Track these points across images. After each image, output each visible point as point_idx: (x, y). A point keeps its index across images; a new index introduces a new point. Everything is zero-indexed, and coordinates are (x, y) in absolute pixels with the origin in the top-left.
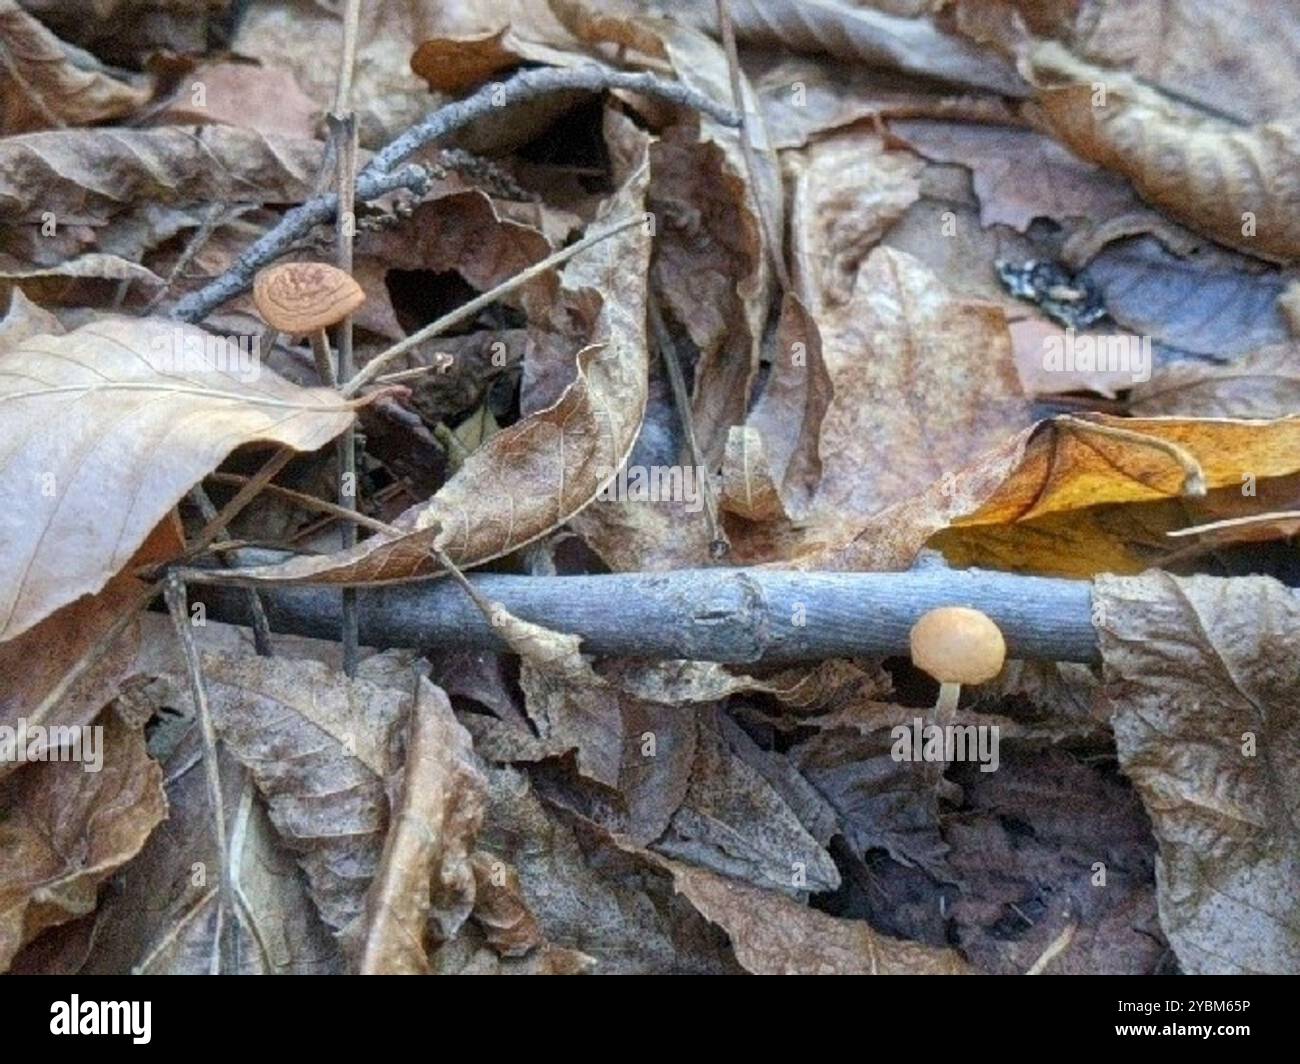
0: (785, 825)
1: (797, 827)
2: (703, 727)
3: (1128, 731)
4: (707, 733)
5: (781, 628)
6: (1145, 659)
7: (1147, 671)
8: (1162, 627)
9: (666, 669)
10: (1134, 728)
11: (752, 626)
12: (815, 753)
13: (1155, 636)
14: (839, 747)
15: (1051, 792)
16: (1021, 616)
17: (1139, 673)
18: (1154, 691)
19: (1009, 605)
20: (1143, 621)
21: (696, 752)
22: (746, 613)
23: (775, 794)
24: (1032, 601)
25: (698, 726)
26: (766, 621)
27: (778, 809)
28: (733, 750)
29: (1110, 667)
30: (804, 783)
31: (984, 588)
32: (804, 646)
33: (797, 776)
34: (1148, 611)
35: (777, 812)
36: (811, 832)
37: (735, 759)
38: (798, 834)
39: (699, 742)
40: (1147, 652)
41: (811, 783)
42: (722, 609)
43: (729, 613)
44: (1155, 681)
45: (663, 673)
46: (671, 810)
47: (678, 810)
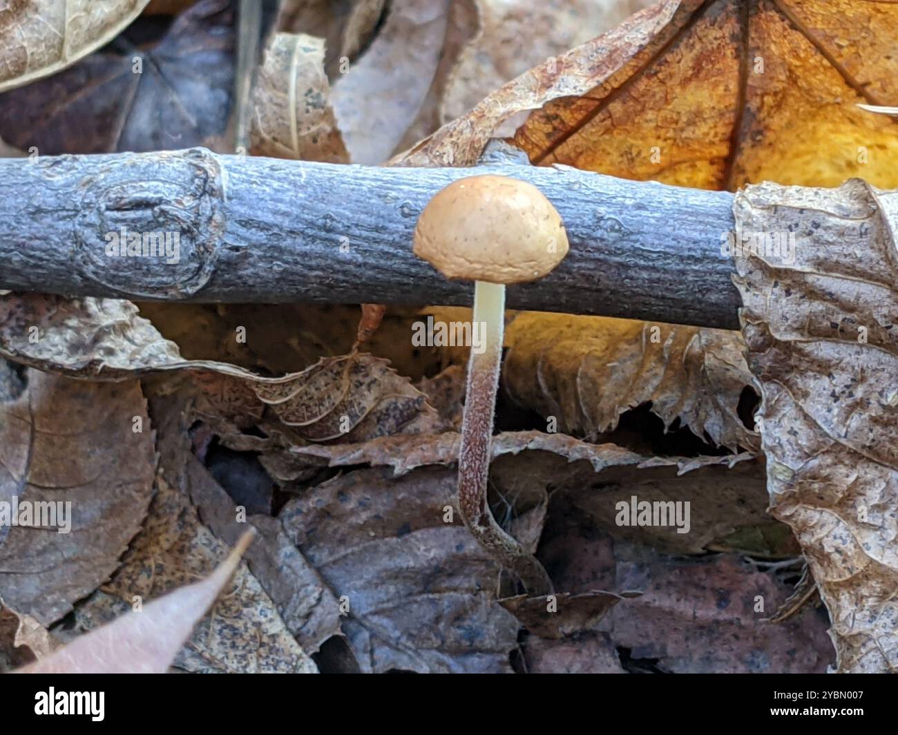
0: (258, 625)
1: (276, 627)
2: (162, 485)
3: (784, 438)
4: (167, 493)
5: (242, 231)
6: (808, 307)
7: (811, 329)
8: (836, 252)
9: (77, 330)
10: (793, 433)
11: (196, 224)
12: (325, 514)
13: (824, 266)
14: (363, 505)
15: (709, 612)
16: (617, 228)
17: (799, 329)
18: (825, 368)
19: (602, 210)
20: (807, 240)
21: (144, 523)
22: (189, 202)
23: (251, 578)
24: (640, 207)
25: (155, 486)
26: (218, 217)
27: (252, 600)
28: (200, 518)
29: (751, 316)
30: (298, 561)
31: (569, 186)
32: (278, 266)
33: (289, 549)
34: (817, 226)
35: (246, 605)
36: (297, 637)
37: (201, 530)
38: (274, 637)
39: (151, 508)
40: (812, 293)
41: (309, 561)
42: (150, 195)
43: (161, 201)
44: (825, 350)
45: (69, 334)
46: (76, 595)
47: (90, 597)
